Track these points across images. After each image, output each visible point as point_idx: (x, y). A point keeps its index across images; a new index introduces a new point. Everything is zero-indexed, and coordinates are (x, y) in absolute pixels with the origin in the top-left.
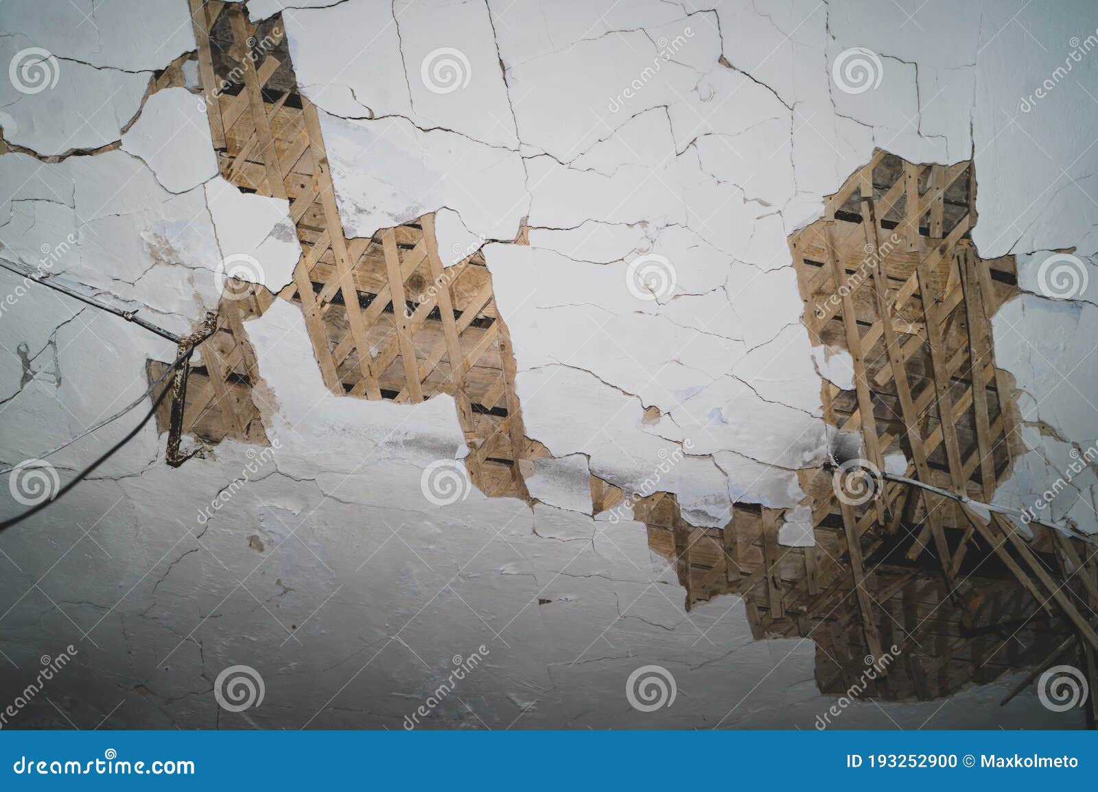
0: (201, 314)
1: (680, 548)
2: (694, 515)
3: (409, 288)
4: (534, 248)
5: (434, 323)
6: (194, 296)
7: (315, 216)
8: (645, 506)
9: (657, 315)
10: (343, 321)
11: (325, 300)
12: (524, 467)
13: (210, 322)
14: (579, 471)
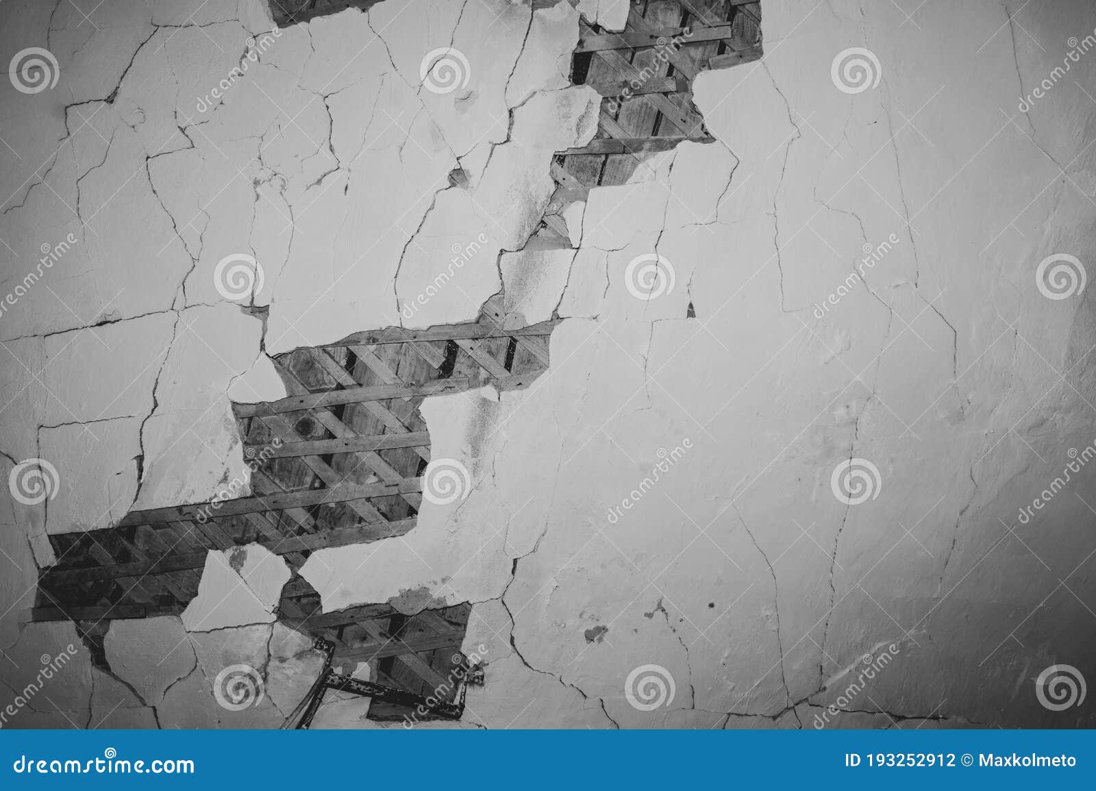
0: (318, 655)
1: (626, 148)
2: (583, 132)
3: (309, 436)
4: (273, 301)
5: (347, 413)
6: (298, 659)
7: (233, 526)
8: (570, 189)
9: (349, 170)
10: (336, 509)
11: (313, 525)
12: (513, 325)
13: (325, 647)
14: (520, 262)
